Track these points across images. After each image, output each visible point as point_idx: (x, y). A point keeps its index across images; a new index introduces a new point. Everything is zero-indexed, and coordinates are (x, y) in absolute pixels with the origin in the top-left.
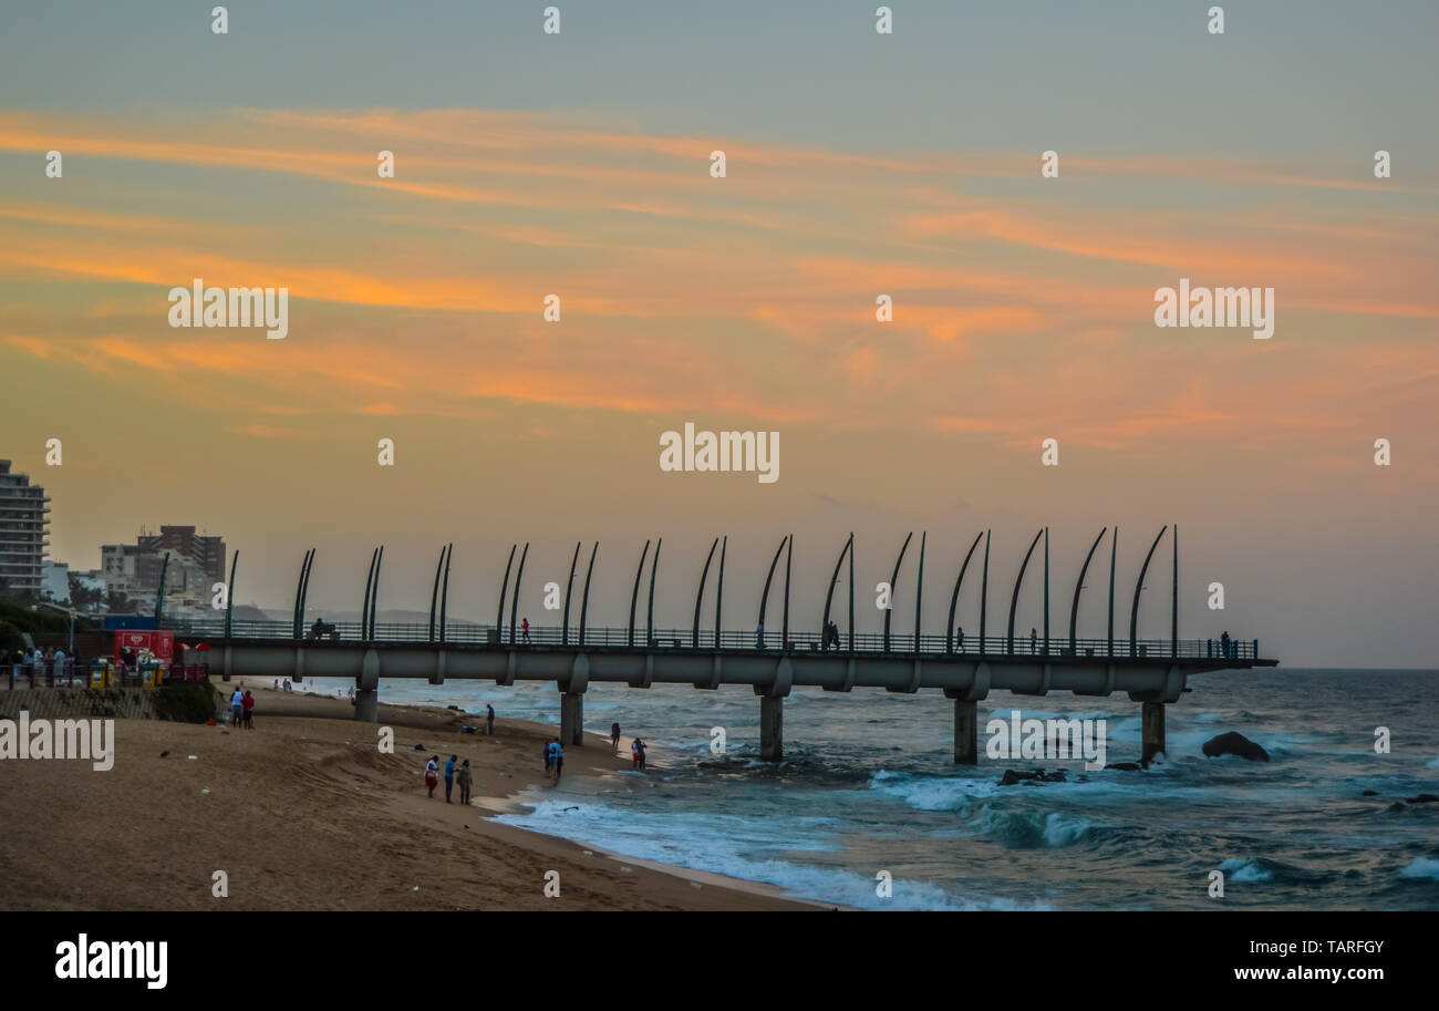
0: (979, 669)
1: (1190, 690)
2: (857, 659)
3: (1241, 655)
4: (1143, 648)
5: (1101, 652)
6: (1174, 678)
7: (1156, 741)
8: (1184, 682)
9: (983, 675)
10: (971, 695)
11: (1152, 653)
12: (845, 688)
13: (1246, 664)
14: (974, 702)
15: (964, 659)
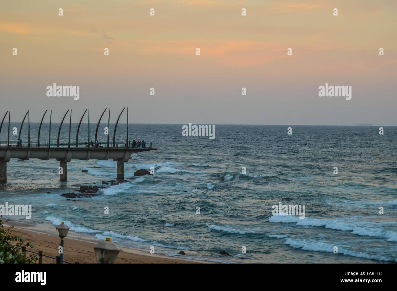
0: (68, 153)
1: (131, 158)
2: (31, 150)
3: (146, 147)
4: (117, 145)
5: (105, 147)
6: (127, 155)
7: (121, 173)
8: (130, 156)
9: (70, 154)
10: (66, 160)
11: (120, 147)
12: (27, 159)
13: (148, 150)
14: (66, 163)
15: (63, 150)
